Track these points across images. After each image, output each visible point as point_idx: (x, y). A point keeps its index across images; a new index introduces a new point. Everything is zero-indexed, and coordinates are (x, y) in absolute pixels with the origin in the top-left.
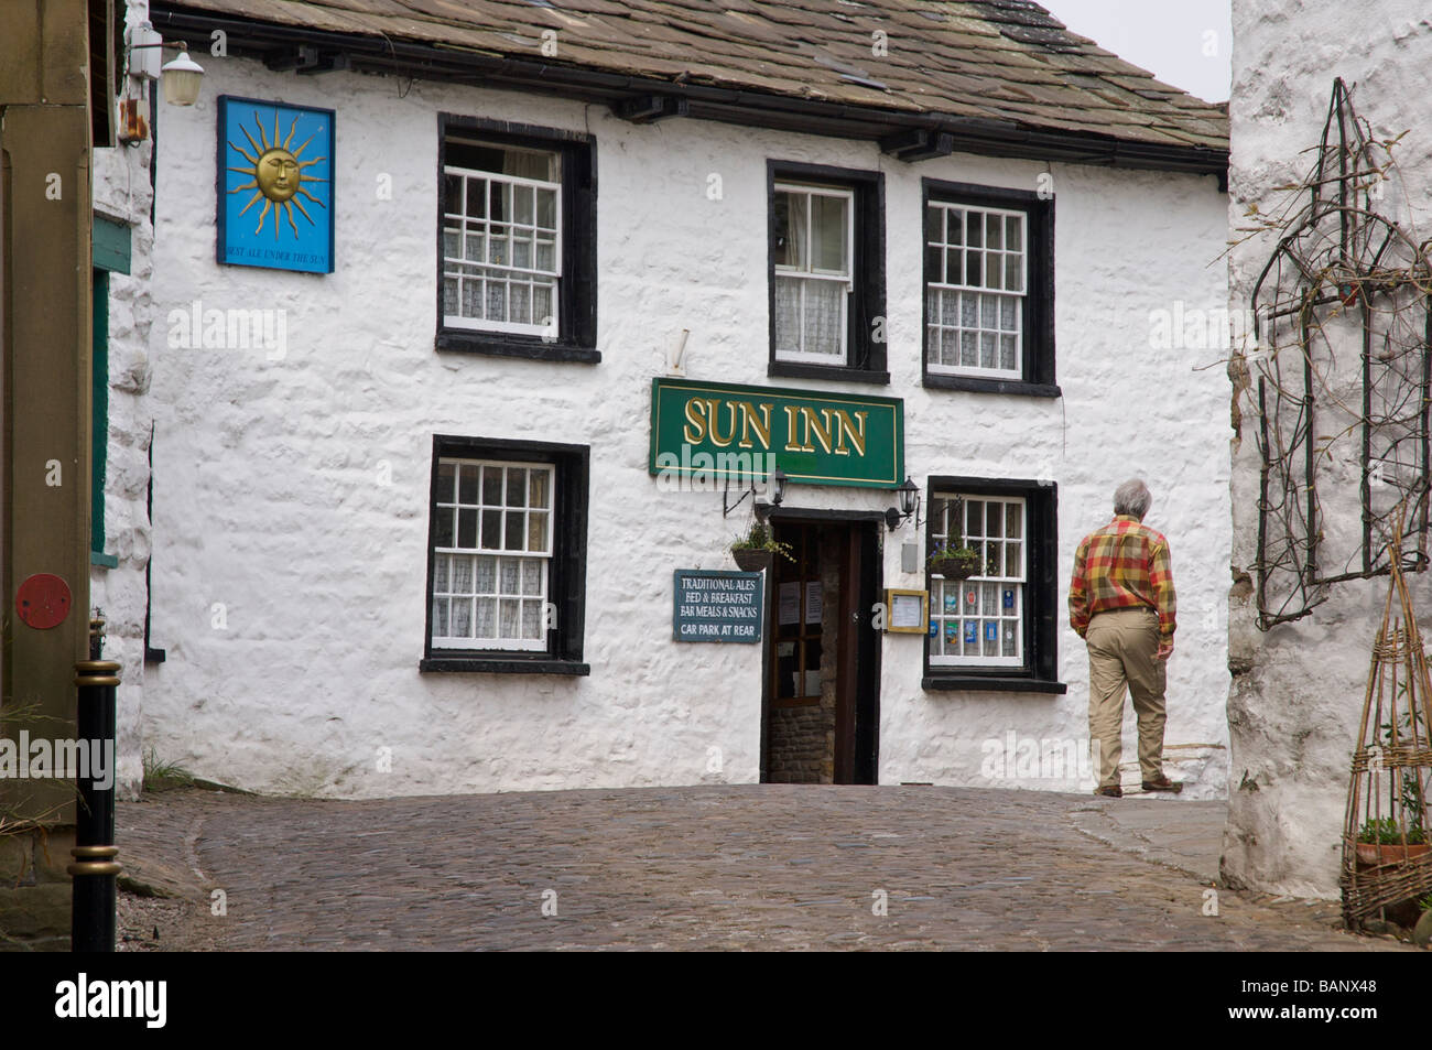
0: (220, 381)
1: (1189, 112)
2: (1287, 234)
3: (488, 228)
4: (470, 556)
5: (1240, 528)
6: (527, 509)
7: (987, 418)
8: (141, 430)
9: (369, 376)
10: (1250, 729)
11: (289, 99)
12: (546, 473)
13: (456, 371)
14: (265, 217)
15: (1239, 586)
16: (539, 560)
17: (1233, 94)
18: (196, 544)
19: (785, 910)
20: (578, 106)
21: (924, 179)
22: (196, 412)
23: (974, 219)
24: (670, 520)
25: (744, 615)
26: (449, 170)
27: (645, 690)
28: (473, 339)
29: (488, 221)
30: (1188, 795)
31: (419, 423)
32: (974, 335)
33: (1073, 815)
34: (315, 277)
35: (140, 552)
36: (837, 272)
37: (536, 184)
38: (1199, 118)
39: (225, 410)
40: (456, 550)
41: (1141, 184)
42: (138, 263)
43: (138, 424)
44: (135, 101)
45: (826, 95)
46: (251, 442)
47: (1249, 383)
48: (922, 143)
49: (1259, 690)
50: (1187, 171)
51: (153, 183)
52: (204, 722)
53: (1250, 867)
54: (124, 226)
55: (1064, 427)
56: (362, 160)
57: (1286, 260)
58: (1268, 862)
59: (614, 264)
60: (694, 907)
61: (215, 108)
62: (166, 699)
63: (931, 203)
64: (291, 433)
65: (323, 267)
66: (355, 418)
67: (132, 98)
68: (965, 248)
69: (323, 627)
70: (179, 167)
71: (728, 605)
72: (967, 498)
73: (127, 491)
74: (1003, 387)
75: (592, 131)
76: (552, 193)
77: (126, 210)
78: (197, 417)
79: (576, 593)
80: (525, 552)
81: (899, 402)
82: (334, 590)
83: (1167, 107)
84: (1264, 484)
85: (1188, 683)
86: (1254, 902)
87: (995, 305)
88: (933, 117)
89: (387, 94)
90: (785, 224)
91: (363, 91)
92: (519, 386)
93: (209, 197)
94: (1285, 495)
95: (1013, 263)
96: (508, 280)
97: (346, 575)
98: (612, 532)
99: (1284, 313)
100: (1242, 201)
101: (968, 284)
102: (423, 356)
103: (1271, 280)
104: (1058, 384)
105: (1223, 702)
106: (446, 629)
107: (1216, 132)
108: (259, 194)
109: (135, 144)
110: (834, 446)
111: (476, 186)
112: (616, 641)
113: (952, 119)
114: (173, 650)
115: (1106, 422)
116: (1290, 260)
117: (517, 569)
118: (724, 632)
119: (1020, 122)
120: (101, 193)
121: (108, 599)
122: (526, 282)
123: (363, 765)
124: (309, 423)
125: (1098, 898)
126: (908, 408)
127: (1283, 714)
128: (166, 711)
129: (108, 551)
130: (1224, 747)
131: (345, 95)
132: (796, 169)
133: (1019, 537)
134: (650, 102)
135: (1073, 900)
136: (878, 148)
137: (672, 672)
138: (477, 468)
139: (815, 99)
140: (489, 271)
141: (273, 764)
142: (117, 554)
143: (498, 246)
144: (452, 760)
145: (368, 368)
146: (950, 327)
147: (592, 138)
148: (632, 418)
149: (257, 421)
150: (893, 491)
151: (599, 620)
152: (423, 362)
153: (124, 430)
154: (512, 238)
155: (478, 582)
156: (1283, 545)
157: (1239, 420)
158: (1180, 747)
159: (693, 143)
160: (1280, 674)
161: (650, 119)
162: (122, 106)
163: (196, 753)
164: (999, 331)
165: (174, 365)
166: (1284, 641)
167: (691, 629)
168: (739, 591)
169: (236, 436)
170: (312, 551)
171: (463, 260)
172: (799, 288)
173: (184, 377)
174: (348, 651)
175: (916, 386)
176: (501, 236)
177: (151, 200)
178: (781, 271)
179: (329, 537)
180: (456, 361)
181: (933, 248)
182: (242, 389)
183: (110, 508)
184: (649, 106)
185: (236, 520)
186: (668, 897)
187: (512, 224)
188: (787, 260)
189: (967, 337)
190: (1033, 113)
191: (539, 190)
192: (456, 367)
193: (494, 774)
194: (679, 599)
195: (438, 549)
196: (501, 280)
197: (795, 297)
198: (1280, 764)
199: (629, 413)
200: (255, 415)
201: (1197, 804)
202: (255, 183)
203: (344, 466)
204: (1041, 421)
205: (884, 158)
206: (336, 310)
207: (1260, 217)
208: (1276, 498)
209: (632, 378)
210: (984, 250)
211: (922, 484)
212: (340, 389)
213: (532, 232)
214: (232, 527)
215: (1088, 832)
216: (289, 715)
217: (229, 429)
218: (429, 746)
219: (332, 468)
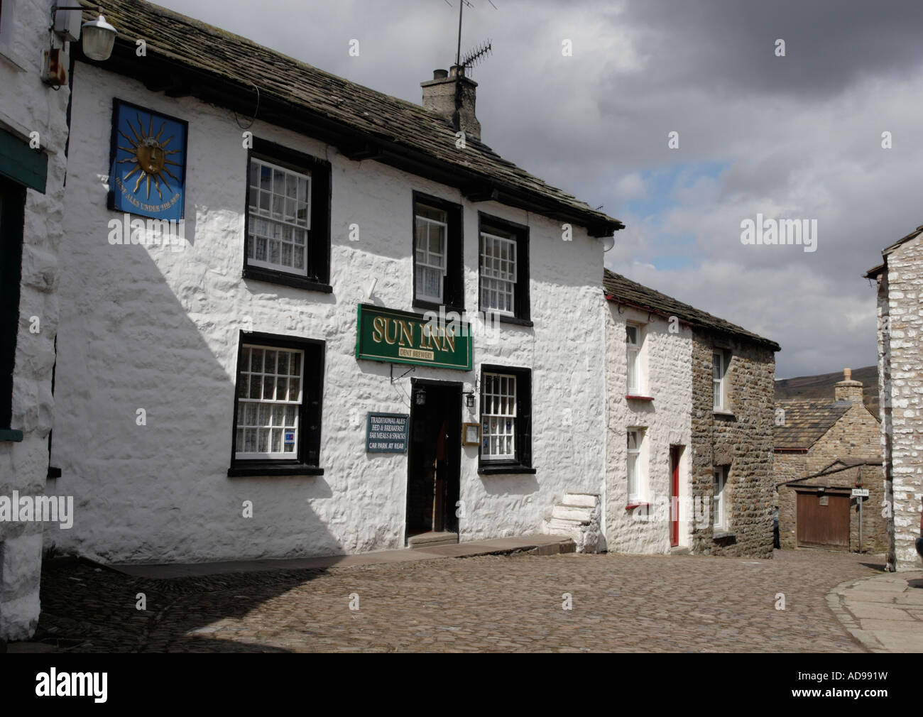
0: (106, 287)
4: (258, 404)
6: (289, 376)
9: (202, 291)
12: (299, 355)
13: (253, 291)
16: (294, 406)
21: (479, 212)
22: (88, 307)
24: (364, 385)
25: (399, 438)
26: (253, 160)
27: (351, 481)
28: (264, 273)
31: (231, 322)
39: (109, 306)
40: (249, 400)
46: (126, 329)
52: (86, 516)
55: (534, 342)
56: (203, 156)
59: (339, 237)
63: (481, 233)
64: (152, 324)
66: (193, 317)
69: (168, 450)
71: (392, 432)
72: (501, 376)
74: (508, 320)
75: (329, 160)
78: (90, 310)
79: (316, 425)
80: (287, 401)
82: (176, 426)
91: (206, 114)
92: (288, 303)
96: (281, 240)
97: (185, 416)
98: (336, 391)
102: (235, 281)
104: (531, 320)
110: (442, 346)
112: (337, 454)
114: (67, 468)
117: (282, 412)
118: (390, 447)
124: (164, 319)
131: (195, 113)
132: (425, 197)
133: (514, 395)
137: (364, 470)
138: (262, 350)
141: (134, 541)
144: (245, 530)
145: (202, 286)
147: (329, 164)
148: (348, 325)
149: (130, 315)
150: (467, 371)
151: (328, 442)
152: (235, 284)
155: (260, 419)
161: (359, 159)
163: (81, 538)
165: (75, 274)
167: (374, 446)
168: (398, 424)
169: (115, 323)
170: (163, 400)
173: (82, 284)
174: (184, 465)
179: (174, 392)
180: (254, 286)
182: (121, 293)
185: (114, 380)
192: (254, 289)
193: (269, 536)
194: (369, 429)
195: (239, 400)
196: (277, 240)
199: (346, 323)
200: (129, 311)
203: (184, 347)
204: (525, 338)
205: (463, 198)
209: (348, 303)
211: (478, 368)
212: (183, 297)
214: (111, 385)
216: (145, 507)
217: (111, 319)
218: (232, 522)
219: (177, 348)
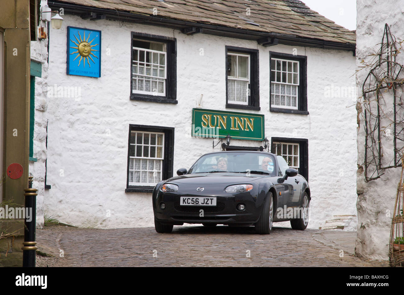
0: (67, 108)
1: (345, 33)
2: (372, 68)
3: (145, 65)
4: (140, 159)
5: (360, 153)
6: (156, 146)
7: (288, 120)
8: (44, 122)
9: (110, 107)
10: (363, 211)
11: (88, 28)
12: (162, 135)
13: (136, 106)
14: (81, 61)
15: (360, 170)
16: (160, 160)
17: (357, 28)
18: (60, 155)
19: (231, 262)
20: (171, 30)
21: (270, 52)
22: (60, 117)
23: (284, 63)
24: (198, 149)
26: (134, 48)
28: (141, 97)
29: (145, 63)
30: (345, 230)
31: (125, 121)
32: (284, 97)
33: (313, 235)
34: (95, 78)
35: (44, 157)
36: (245, 78)
37: (159, 52)
38: (347, 35)
39: (69, 116)
40: (136, 157)
41: (332, 53)
42: (43, 74)
43: (43, 120)
44: (43, 28)
45: (242, 27)
46: (76, 126)
47: (362, 111)
48: (269, 41)
49: (365, 200)
50: (344, 50)
51: (48, 51)
52: (62, 206)
53: (363, 251)
54: (40, 63)
55: (310, 123)
56: (109, 45)
57: (372, 76)
58: (368, 249)
59: (182, 75)
60: (205, 261)
61: (66, 30)
62: (51, 199)
63: (272, 59)
64: (88, 123)
65: (98, 75)
66: (107, 119)
67: (42, 27)
68: (282, 71)
69: (97, 179)
70: (56, 47)
72: (282, 143)
73: (40, 139)
74: (292, 112)
75: (175, 37)
76: (164, 55)
77: (40, 59)
79: (170, 170)
80: (156, 158)
81: (263, 116)
82: (100, 169)
83: (338, 32)
84: (366, 140)
85: (345, 197)
86: (364, 261)
87: (290, 88)
88: (272, 34)
89: (116, 26)
90: (230, 64)
91: (110, 25)
92: (154, 110)
93: (65, 55)
94: (372, 143)
95: (295, 76)
96: (151, 80)
97: (104, 164)
98: (181, 153)
99: (372, 91)
100: (359, 59)
101: (283, 82)
102: (126, 101)
103: (368, 82)
104: (308, 111)
105: (355, 203)
106: (133, 180)
107: (352, 39)
108: (79, 55)
109: (43, 40)
110: (245, 128)
111: (142, 53)
113: (278, 35)
114: (53, 185)
115: (322, 122)
116: (373, 76)
117: (153, 163)
119: (297, 35)
120: (33, 54)
121: (34, 171)
122: (156, 80)
123: (108, 219)
124: (94, 121)
125: (320, 259)
126: (266, 118)
127: (372, 207)
128: (51, 203)
129: (34, 157)
130: (356, 216)
131: (104, 26)
132: (233, 49)
133: (297, 155)
134: (192, 29)
135: (313, 260)
136: (257, 43)
138: (142, 134)
139: (239, 28)
140: (145, 77)
141: (82, 219)
142: (37, 158)
143: (148, 70)
144: (134, 218)
145: (110, 105)
146: (277, 94)
147: (175, 39)
148: (187, 120)
149: (78, 120)
150: (261, 141)
152: (126, 103)
153: (39, 122)
154: (152, 68)
155: (142, 167)
156: (372, 158)
157: (359, 122)
158: (343, 216)
159: (204, 41)
160: (371, 195)
161: (192, 34)
162: (39, 29)
163: (60, 215)
164: (291, 95)
165: (54, 104)
166: (373, 186)
169: (72, 124)
170: (94, 157)
171: (138, 74)
172: (234, 83)
173: (57, 107)
174: (104, 186)
175: (268, 111)
176: (149, 67)
177: (47, 56)
178: (229, 78)
179: (99, 153)
180: (136, 103)
181: (273, 71)
182: (73, 111)
183: (35, 145)
184: (192, 30)
185: (72, 148)
186: (197, 258)
187: (152, 64)
188: (231, 74)
189: (282, 97)
190: (301, 33)
191: (160, 54)
192: (136, 104)
193: (147, 222)
195: (130, 157)
196: (149, 80)
197: (233, 85)
198: (371, 221)
199: (186, 118)
200: (77, 118)
201: (348, 232)
202: (78, 51)
203: (103, 133)
204: (303, 122)
205: (258, 45)
206: (101, 88)
207: (364, 63)
208: (370, 144)
209: (187, 108)
210: (287, 72)
211: (270, 139)
212: (102, 111)
213: (158, 66)
214: (70, 150)
215: (317, 240)
216: (87, 204)
217: (70, 122)
218: (128, 214)
219: (100, 133)
